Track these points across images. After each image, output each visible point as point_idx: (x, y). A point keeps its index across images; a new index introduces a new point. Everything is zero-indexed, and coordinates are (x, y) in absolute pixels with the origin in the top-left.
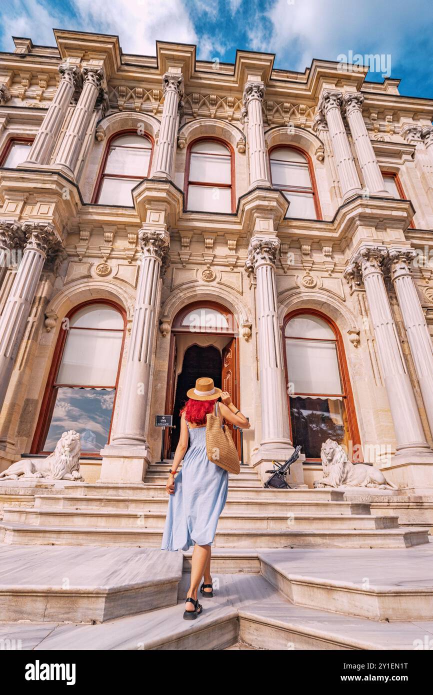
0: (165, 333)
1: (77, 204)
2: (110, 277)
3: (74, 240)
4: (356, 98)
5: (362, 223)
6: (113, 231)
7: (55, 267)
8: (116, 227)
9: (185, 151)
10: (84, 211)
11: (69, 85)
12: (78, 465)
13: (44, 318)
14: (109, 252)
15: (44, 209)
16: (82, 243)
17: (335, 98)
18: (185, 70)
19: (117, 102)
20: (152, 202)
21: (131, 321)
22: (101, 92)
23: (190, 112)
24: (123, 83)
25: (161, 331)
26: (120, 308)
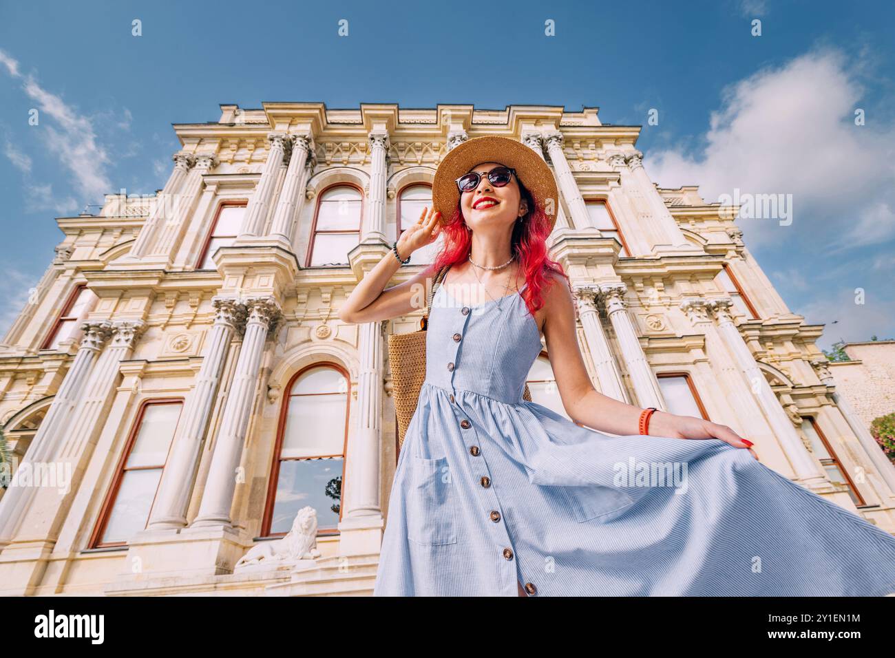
0: (389, 393)
1: (294, 270)
2: (330, 339)
3: (292, 304)
4: (555, 137)
5: (571, 262)
6: (330, 291)
7: (275, 335)
8: (333, 287)
9: (395, 201)
10: (302, 275)
11: (279, 152)
12: (316, 542)
13: (267, 389)
14: (328, 313)
15: (264, 280)
16: (301, 307)
17: (535, 139)
18: (389, 125)
19: (325, 157)
20: (369, 264)
21: (357, 384)
22: (310, 152)
23: (396, 159)
24: (330, 139)
25: (386, 391)
26: (343, 371)
